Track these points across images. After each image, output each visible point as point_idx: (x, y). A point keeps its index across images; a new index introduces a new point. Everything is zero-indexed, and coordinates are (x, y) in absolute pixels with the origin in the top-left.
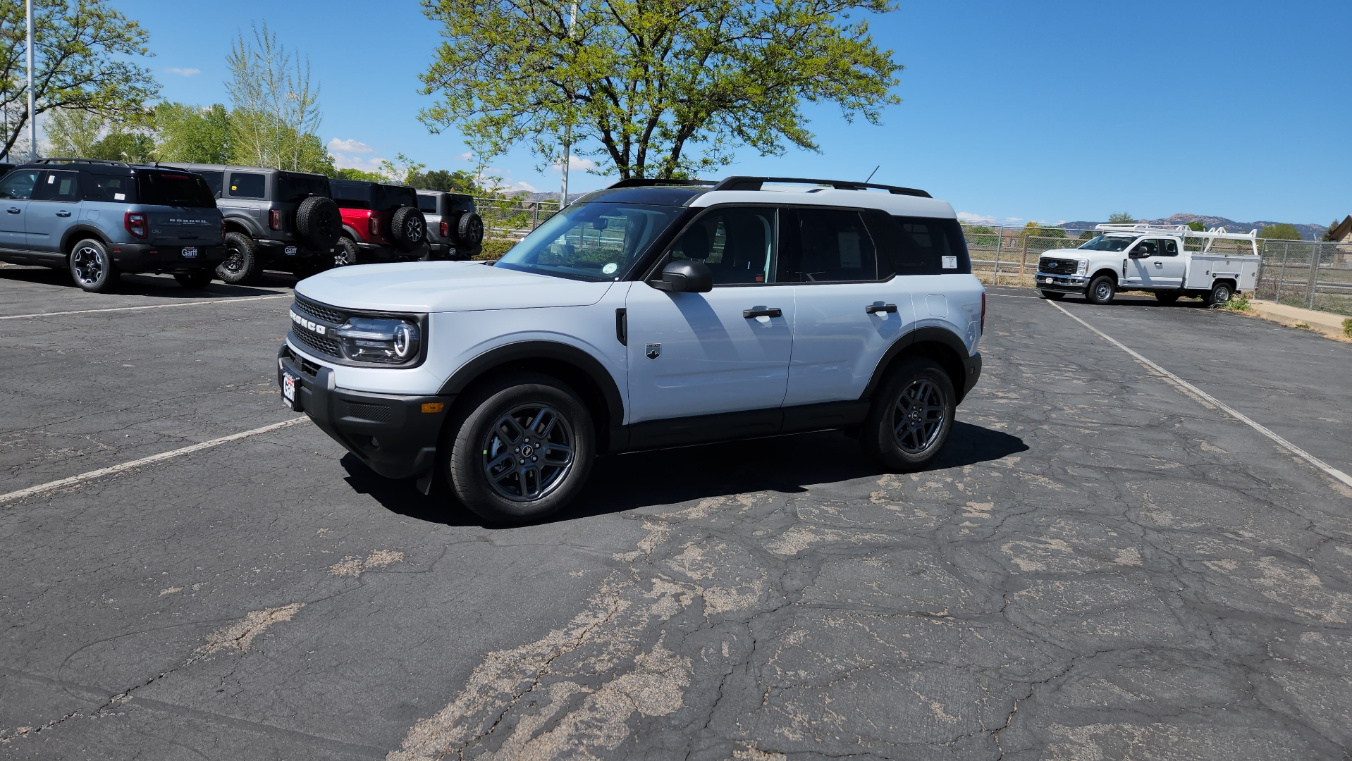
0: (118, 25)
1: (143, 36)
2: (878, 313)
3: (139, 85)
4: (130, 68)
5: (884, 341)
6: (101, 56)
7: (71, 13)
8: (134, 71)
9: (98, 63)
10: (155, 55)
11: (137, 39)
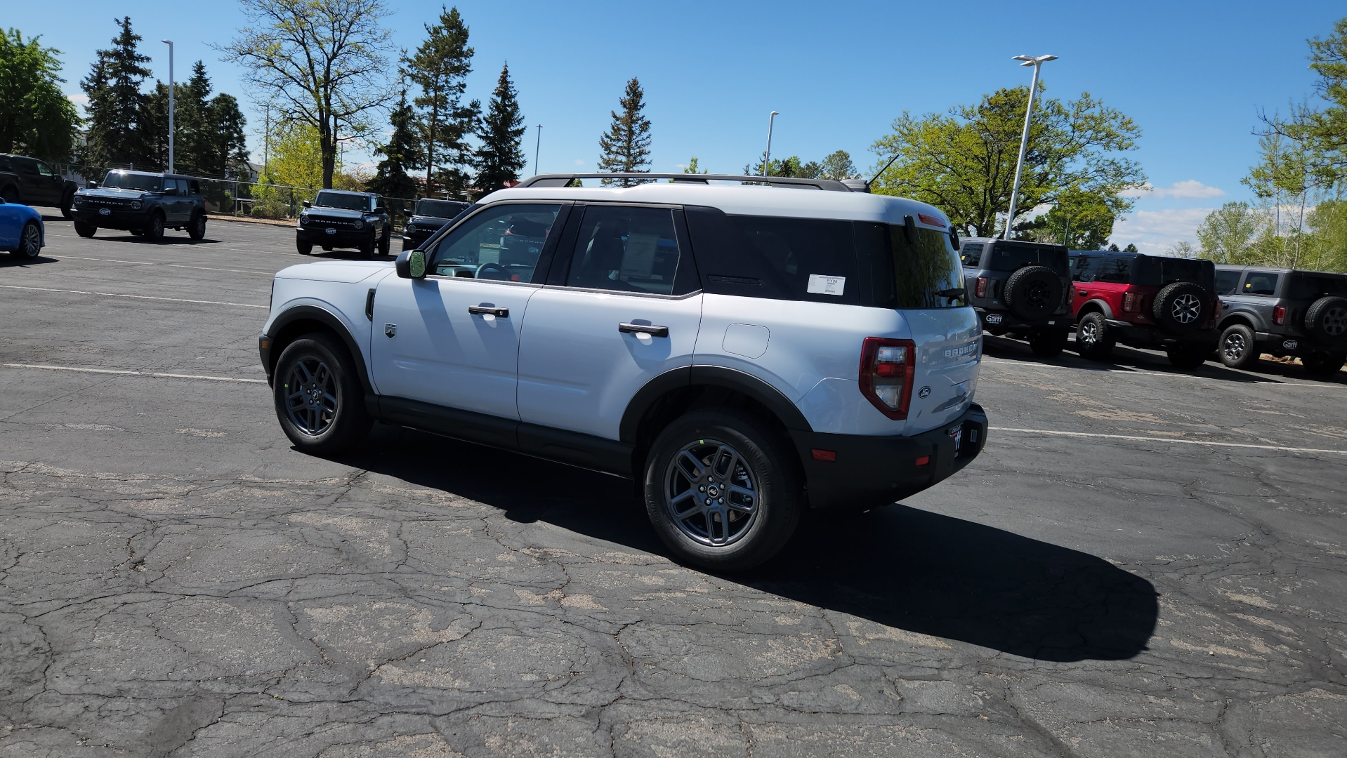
0: (1114, 125)
1: (1134, 131)
2: (640, 336)
3: (1127, 179)
4: (1123, 164)
5: (642, 371)
6: (1096, 155)
7: (1072, 120)
8: (1125, 166)
9: (1095, 162)
10: (1138, 148)
11: (1128, 135)
